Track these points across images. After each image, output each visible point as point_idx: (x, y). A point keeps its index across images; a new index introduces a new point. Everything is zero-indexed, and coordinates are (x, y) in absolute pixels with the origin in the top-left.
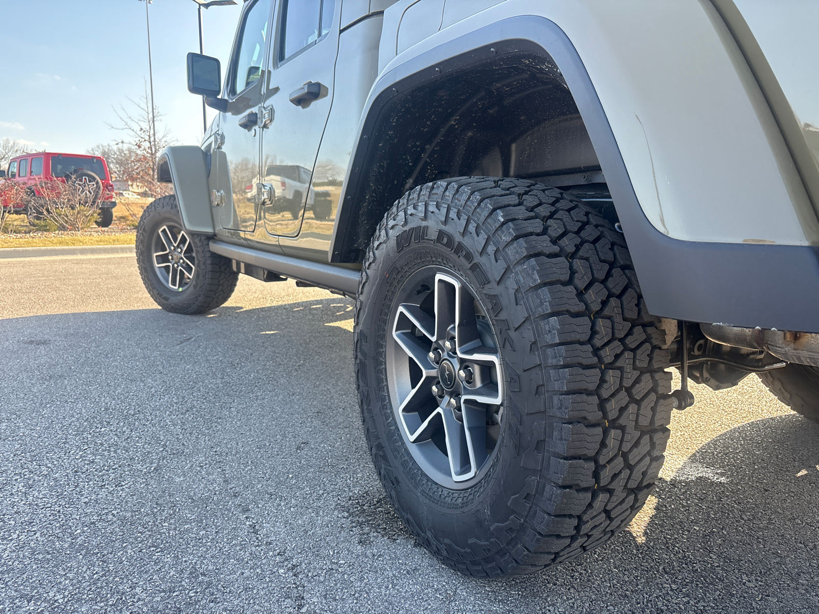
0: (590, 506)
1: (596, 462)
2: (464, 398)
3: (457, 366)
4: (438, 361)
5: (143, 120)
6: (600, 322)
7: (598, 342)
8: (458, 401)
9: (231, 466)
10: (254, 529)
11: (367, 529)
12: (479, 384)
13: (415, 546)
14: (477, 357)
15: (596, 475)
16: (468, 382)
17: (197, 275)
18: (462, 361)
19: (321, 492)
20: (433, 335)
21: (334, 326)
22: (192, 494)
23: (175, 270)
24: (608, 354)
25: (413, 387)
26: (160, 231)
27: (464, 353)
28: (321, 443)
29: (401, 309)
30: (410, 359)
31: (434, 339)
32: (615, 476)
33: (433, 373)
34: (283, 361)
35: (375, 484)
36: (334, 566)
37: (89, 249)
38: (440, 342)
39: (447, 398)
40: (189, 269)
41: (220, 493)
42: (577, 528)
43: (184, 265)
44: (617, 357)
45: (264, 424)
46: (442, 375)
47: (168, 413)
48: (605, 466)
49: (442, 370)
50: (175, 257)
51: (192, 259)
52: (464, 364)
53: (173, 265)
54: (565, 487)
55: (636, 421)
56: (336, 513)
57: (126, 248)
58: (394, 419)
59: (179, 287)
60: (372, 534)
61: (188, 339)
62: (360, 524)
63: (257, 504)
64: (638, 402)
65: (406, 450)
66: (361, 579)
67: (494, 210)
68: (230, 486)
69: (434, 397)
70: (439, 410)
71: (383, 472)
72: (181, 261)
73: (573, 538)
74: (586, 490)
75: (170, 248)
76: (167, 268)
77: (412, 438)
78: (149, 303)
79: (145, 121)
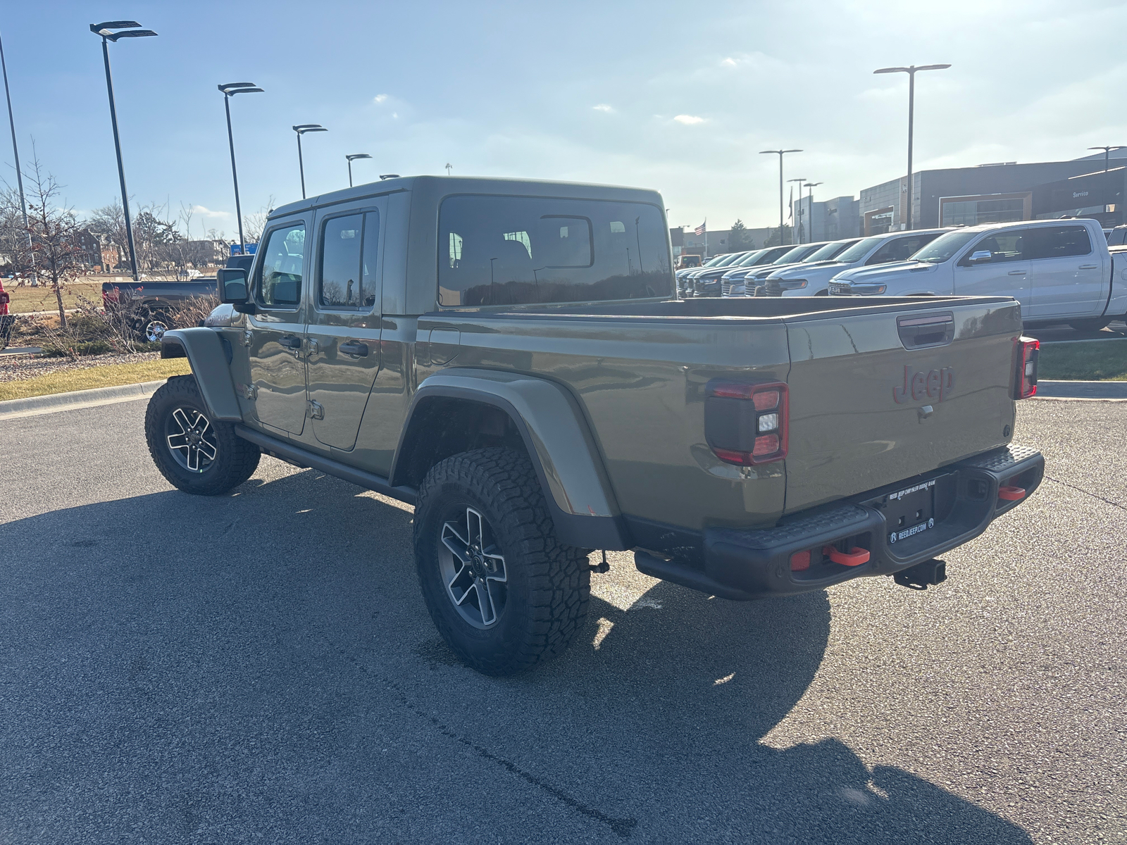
0: (551, 628)
1: (551, 607)
2: (488, 578)
3: (483, 560)
4: (472, 556)
5: (34, 194)
6: (549, 540)
7: (547, 551)
8: (484, 580)
9: (330, 634)
10: (363, 670)
11: (434, 662)
12: (495, 570)
13: (465, 667)
14: (492, 556)
15: (552, 613)
16: (490, 569)
17: (221, 457)
18: (485, 557)
19: (399, 644)
20: (467, 542)
21: (364, 497)
22: (312, 654)
23: (193, 453)
24: (553, 555)
25: (457, 572)
26: (174, 414)
27: (486, 553)
28: (388, 611)
29: (446, 525)
30: (454, 555)
31: (468, 544)
32: (561, 613)
33: (469, 563)
34: (331, 543)
35: (435, 635)
36: (419, 683)
37: (25, 402)
38: (472, 546)
39: (478, 578)
40: (211, 452)
41: (332, 652)
42: (546, 640)
43: (203, 446)
44: (557, 555)
45: (341, 602)
46: (475, 565)
47: (259, 600)
48: (555, 609)
49: (474, 562)
50: (192, 439)
51: (213, 441)
52: (487, 559)
53: (191, 447)
54: (537, 621)
55: (570, 585)
56: (412, 655)
57: (70, 397)
58: (446, 592)
59: (199, 469)
60: (437, 664)
61: (230, 526)
62: (429, 659)
63: (359, 656)
64: (570, 576)
65: (456, 611)
66: (436, 687)
67: (496, 483)
68: (335, 647)
69: (471, 578)
70: (474, 585)
71: (440, 625)
72: (200, 442)
73: (545, 646)
74: (548, 621)
75: (186, 430)
76: (184, 451)
77: (458, 603)
78: (164, 485)
79: (36, 195)
